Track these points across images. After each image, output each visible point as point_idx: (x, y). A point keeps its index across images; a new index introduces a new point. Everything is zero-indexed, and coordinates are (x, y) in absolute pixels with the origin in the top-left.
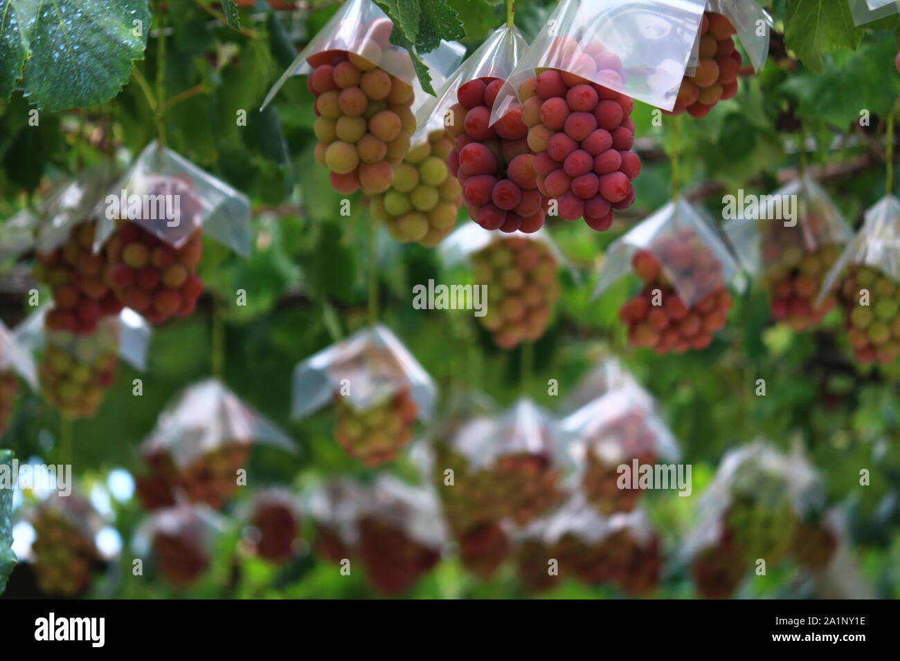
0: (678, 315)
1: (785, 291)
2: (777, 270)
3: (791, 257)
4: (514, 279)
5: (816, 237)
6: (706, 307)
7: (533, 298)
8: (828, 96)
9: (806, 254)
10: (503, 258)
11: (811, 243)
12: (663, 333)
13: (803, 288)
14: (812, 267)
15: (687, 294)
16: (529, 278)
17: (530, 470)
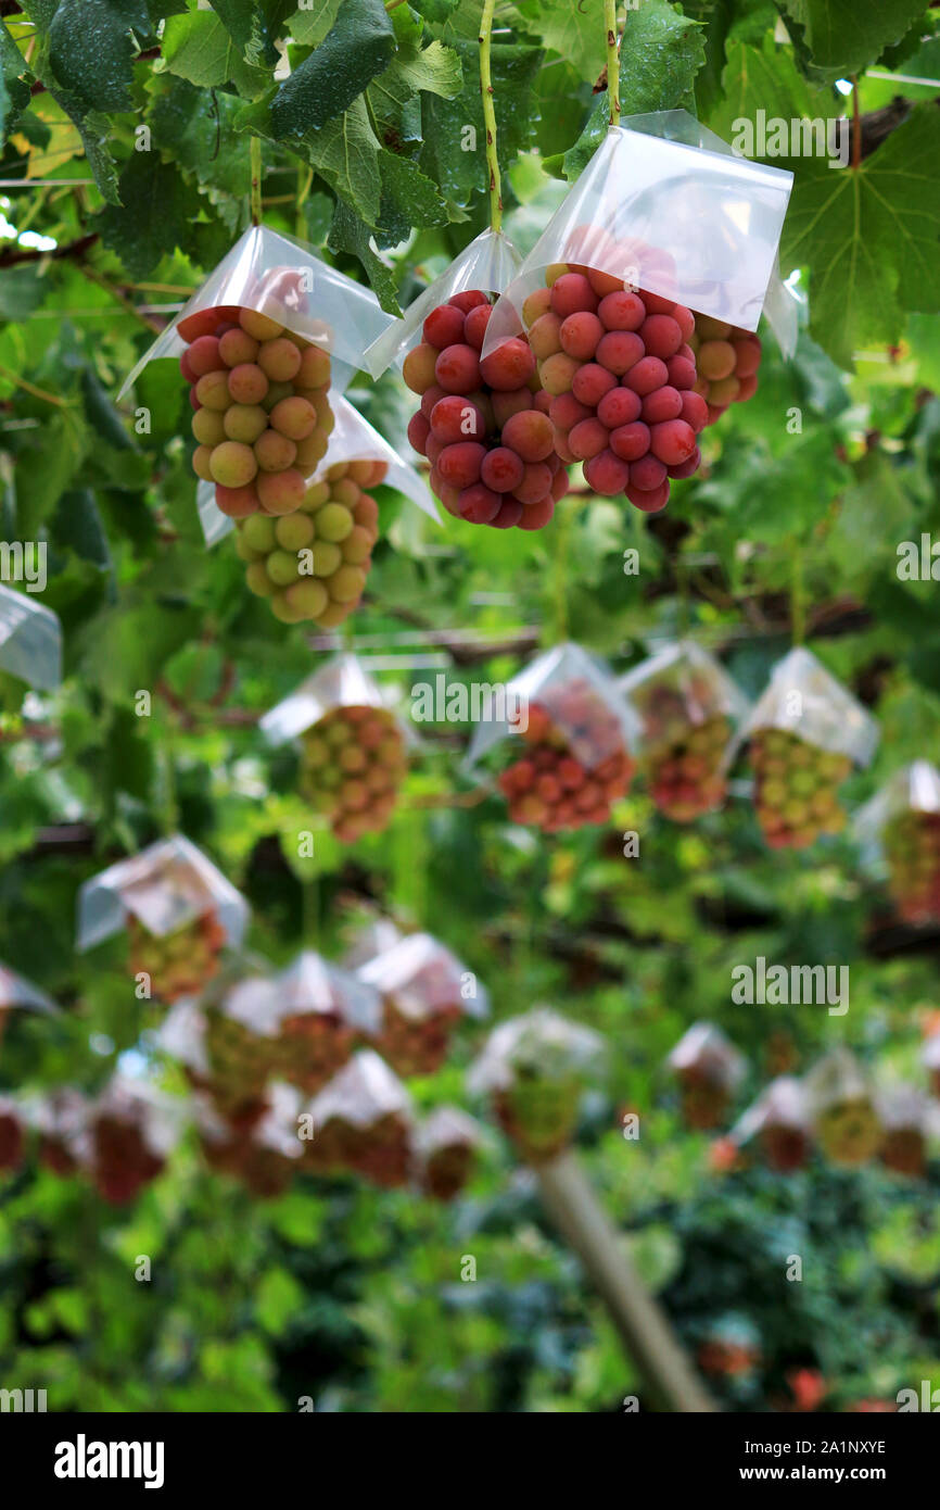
0: (573, 781)
1: (668, 773)
2: (660, 749)
3: (676, 732)
4: (354, 758)
5: (705, 707)
6: (606, 772)
7: (377, 781)
8: (755, 504)
9: (695, 730)
10: (340, 733)
11: (697, 715)
12: (554, 805)
13: (691, 769)
14: (699, 743)
15: (585, 754)
16: (373, 757)
17: (318, 1030)
